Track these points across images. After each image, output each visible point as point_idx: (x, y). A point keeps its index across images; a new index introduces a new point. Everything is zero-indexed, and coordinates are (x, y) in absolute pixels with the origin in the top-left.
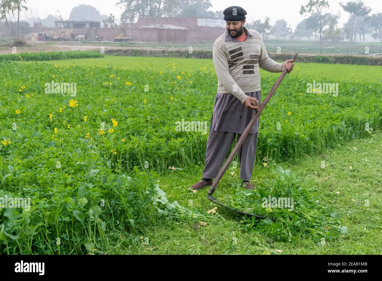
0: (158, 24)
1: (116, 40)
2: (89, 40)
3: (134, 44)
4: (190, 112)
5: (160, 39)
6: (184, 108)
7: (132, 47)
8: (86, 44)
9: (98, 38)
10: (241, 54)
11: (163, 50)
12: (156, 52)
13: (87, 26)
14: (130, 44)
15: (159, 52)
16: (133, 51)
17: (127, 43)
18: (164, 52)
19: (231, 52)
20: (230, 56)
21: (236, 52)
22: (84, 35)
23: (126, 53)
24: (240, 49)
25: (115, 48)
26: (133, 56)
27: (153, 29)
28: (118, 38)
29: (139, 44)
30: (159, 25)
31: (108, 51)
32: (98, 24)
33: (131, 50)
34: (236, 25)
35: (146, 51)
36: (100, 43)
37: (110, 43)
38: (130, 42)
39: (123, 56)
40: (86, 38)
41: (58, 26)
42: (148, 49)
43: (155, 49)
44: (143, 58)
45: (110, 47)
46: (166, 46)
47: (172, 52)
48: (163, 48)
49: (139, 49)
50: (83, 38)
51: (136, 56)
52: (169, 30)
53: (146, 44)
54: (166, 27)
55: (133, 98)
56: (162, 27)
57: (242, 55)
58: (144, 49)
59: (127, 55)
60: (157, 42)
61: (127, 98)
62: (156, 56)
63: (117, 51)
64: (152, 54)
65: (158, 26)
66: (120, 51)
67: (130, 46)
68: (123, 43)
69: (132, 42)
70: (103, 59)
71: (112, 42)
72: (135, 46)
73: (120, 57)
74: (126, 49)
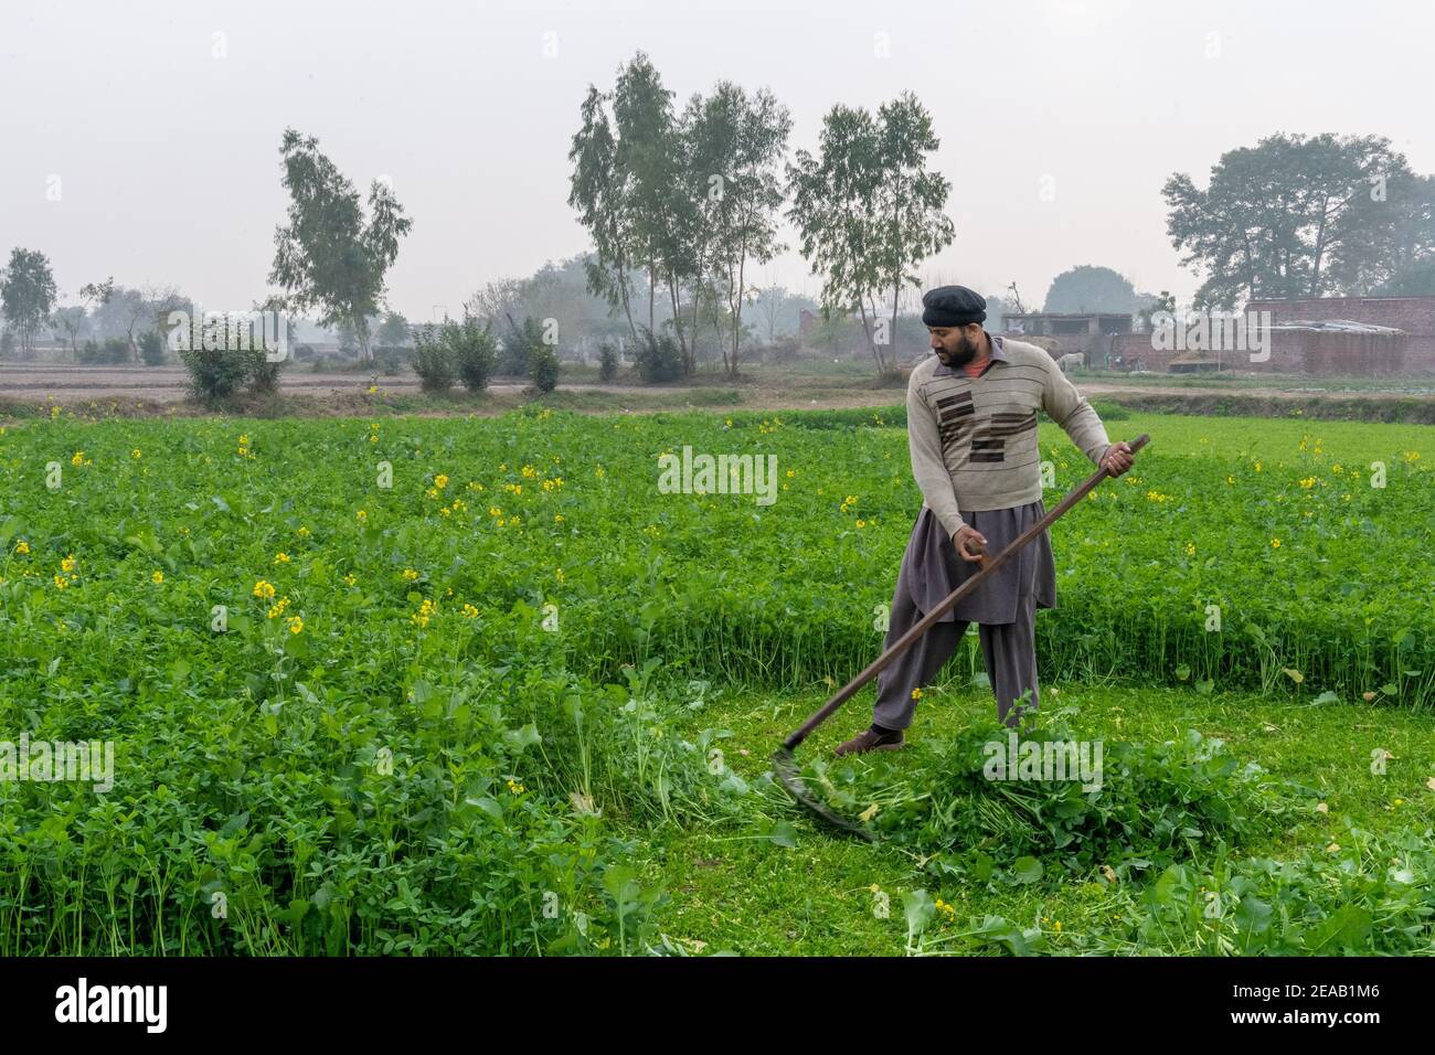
0: (1308, 319)
1: (1175, 368)
2: (1095, 369)
3: (1231, 380)
4: (1336, 588)
5: (1312, 365)
6: (1318, 575)
7: (1221, 387)
8: (1084, 379)
9: (1122, 362)
10: (970, 410)
11: (1313, 396)
12: (1290, 404)
13: (1093, 327)
14: (1218, 378)
15: (1300, 404)
16: (1219, 400)
17: (1207, 375)
18: (1315, 402)
19: (942, 403)
20: (939, 412)
21: (953, 403)
22: (1081, 355)
23: (1195, 406)
24: (968, 395)
25: (1164, 391)
26: (1219, 415)
27: (1292, 333)
28: (1180, 362)
29: (1247, 380)
30: (1310, 322)
31: (1144, 401)
32: (1125, 321)
33: (1212, 397)
34: (944, 335)
35: (1258, 401)
36: (1127, 377)
37: (1155, 377)
38: (1219, 373)
39: (1187, 414)
40: (1087, 361)
41: (1011, 329)
42: (1265, 394)
43: (1289, 396)
44: (1244, 422)
45: (1151, 388)
46: (1326, 386)
47: (1341, 404)
48: (1313, 392)
49: (1236, 394)
50: (1078, 364)
51: (1225, 415)
52: (1342, 336)
53: (1267, 379)
54: (1334, 326)
55: (1169, 540)
56: (1320, 327)
57: (972, 412)
58: (1254, 395)
59: (1199, 413)
60: (1303, 372)
61: (1149, 539)
62: (1291, 416)
63: (1169, 400)
64: (1278, 409)
65: (1307, 324)
66: (1180, 399)
67: (1214, 386)
68: (1197, 375)
69: (1225, 373)
70: (1125, 424)
71: (1161, 374)
72: (1229, 387)
73: (1176, 419)
74: (1199, 394)
